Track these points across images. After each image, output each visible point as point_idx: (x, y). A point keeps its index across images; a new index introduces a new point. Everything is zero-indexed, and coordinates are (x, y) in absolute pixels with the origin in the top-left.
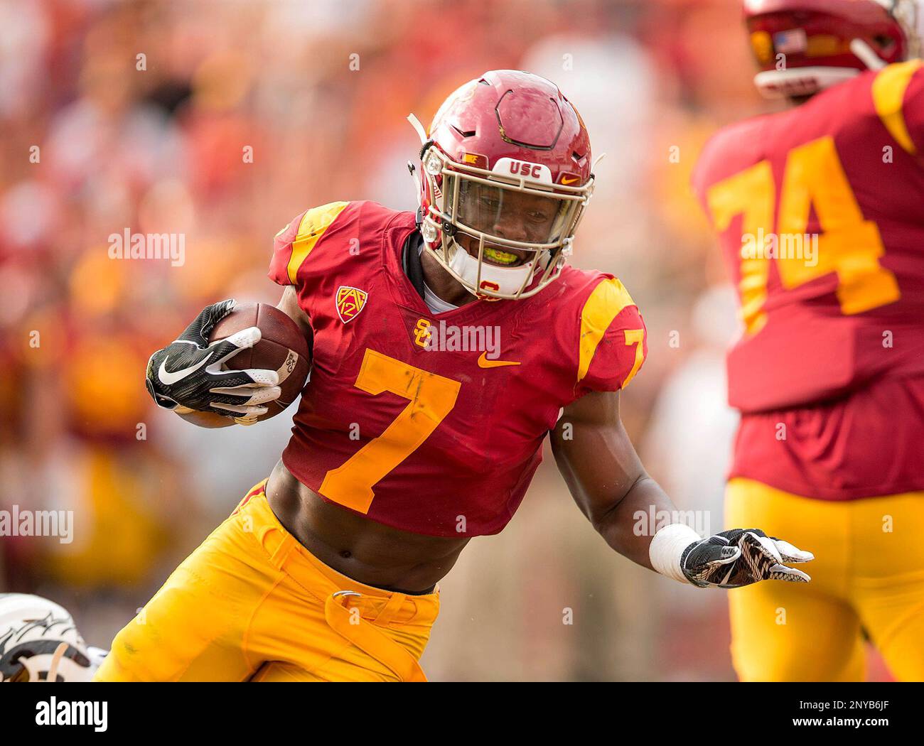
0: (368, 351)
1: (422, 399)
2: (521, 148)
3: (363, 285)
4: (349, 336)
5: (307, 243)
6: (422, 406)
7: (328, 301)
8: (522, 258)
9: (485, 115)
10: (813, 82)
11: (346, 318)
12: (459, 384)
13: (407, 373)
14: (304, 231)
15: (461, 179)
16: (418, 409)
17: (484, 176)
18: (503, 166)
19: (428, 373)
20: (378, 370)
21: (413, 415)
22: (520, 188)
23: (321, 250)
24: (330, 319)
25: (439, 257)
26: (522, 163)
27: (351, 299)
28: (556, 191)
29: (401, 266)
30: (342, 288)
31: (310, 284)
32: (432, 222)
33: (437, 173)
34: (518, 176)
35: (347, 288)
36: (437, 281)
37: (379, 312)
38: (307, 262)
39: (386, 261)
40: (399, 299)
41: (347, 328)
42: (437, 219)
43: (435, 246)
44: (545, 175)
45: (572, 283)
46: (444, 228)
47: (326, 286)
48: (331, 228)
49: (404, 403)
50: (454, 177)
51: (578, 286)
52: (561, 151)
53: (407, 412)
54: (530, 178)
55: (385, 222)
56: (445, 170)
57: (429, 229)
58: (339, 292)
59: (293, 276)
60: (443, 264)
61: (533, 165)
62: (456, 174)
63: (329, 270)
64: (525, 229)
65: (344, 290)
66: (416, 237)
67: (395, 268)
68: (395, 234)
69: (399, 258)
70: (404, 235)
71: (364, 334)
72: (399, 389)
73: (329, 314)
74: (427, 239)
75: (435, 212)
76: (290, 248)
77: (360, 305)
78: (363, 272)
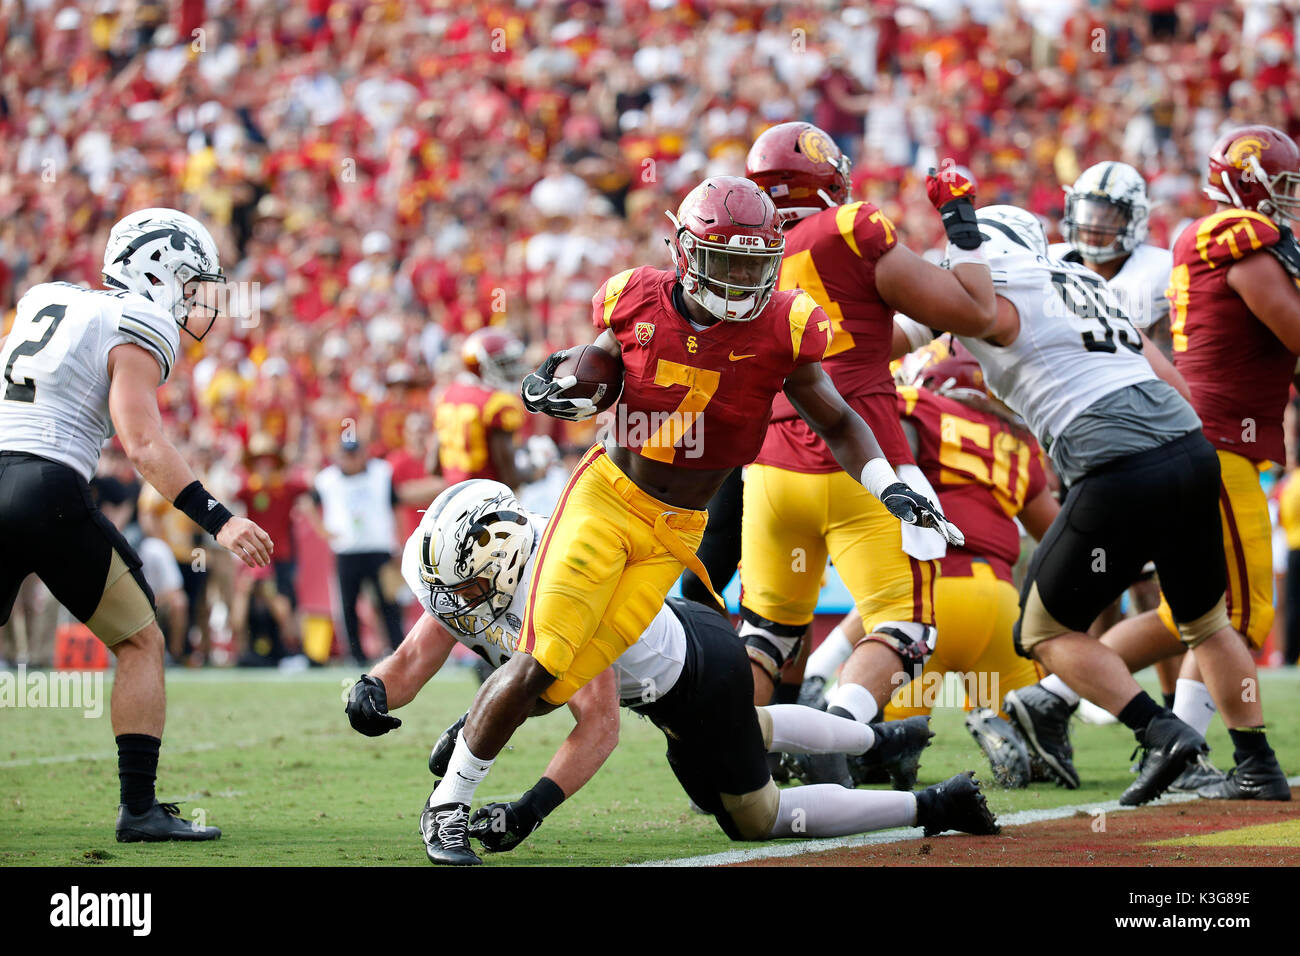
0: (659, 360)
1: (698, 386)
2: (742, 228)
3: (651, 320)
4: (647, 352)
5: (612, 301)
6: (698, 390)
7: (631, 333)
8: (746, 295)
9: (718, 208)
10: (794, 214)
11: (643, 342)
12: (719, 374)
13: (686, 371)
14: (609, 294)
15: (710, 252)
16: (695, 392)
17: (724, 248)
18: (735, 241)
19: (699, 370)
20: (668, 372)
21: (693, 397)
22: (748, 253)
23: (621, 304)
24: (635, 344)
25: (697, 298)
26: (746, 237)
27: (645, 330)
28: (769, 252)
29: (673, 305)
30: (638, 324)
31: (619, 325)
32: (690, 277)
33: (691, 247)
34: (745, 246)
35: (641, 324)
36: (695, 314)
37: (663, 335)
38: (614, 313)
39: (662, 303)
40: (674, 325)
41: (645, 348)
42: (693, 275)
43: (692, 292)
44: (761, 243)
45: (779, 301)
46: (700, 282)
47: (628, 325)
48: (625, 289)
49: (687, 389)
50: (705, 251)
51: (783, 302)
52: (767, 226)
53: (689, 395)
54: (752, 246)
55: (658, 279)
56: (697, 246)
57: (688, 283)
58: (637, 327)
59: (608, 322)
60: (701, 303)
61: (753, 238)
62: (706, 248)
63: (628, 315)
64: (748, 274)
65: (639, 325)
66: (679, 288)
67: (669, 307)
68: (666, 286)
69: (671, 300)
70: (671, 286)
71: (656, 351)
72: (682, 381)
73: (632, 341)
74: (687, 288)
75: (692, 271)
76: (603, 306)
77: (650, 333)
78: (649, 313)
